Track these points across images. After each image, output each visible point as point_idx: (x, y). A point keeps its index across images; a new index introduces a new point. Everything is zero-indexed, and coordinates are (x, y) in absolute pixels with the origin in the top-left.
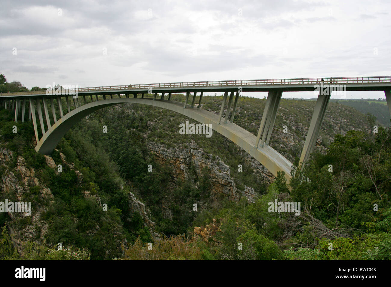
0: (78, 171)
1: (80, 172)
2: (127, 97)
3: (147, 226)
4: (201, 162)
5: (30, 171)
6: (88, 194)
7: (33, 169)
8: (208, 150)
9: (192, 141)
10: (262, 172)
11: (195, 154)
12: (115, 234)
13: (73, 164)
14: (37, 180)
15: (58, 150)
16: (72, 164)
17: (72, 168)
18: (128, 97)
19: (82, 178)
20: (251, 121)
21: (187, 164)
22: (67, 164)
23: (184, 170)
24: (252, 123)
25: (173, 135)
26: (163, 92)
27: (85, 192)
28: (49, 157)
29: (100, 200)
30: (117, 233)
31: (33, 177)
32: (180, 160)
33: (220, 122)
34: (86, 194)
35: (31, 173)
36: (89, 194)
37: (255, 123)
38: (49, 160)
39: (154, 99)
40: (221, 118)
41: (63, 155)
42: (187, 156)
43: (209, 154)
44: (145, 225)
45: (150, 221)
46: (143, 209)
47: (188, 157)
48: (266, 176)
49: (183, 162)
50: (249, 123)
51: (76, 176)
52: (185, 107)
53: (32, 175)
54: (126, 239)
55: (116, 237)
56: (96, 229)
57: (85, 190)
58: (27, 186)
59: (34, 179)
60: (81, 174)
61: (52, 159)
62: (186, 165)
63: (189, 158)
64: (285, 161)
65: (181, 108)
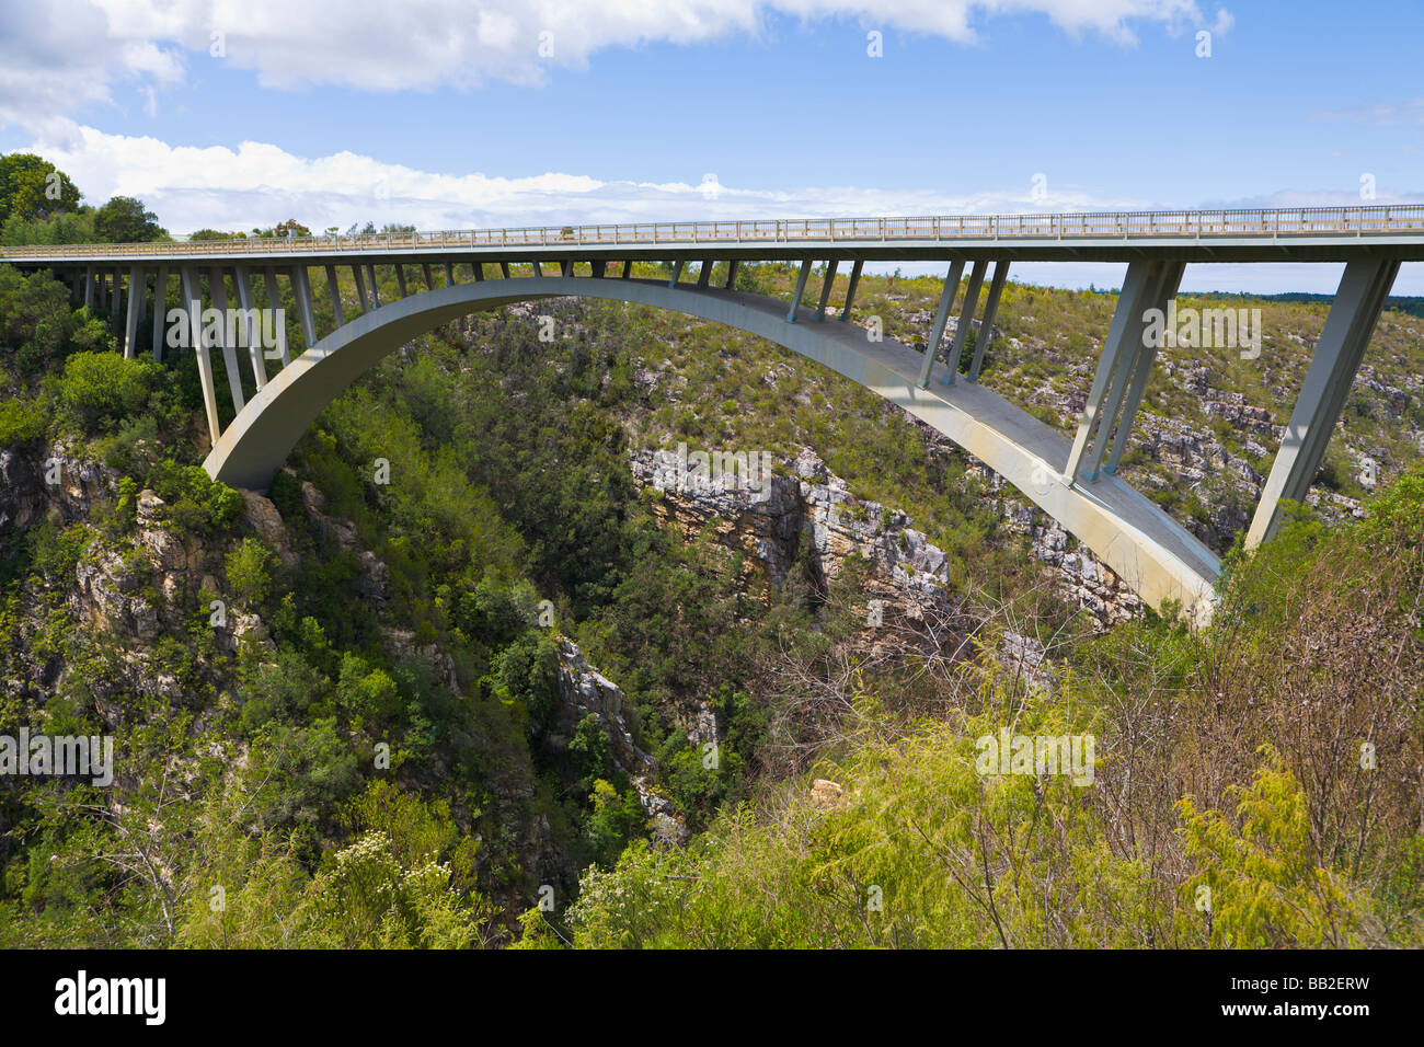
0: (370, 554)
1: (379, 558)
2: (567, 274)
3: (623, 769)
4: (837, 531)
5: (185, 549)
6: (406, 640)
7: (196, 543)
8: (865, 489)
9: (806, 451)
10: (1074, 580)
11: (817, 499)
12: (506, 798)
13: (351, 524)
14: (213, 584)
15: (293, 473)
16: (348, 527)
17: (346, 543)
18: (572, 275)
19: (384, 579)
20: (1036, 380)
21: (782, 539)
22: (330, 524)
23: (772, 560)
24: (1040, 385)
25: (732, 427)
26: (707, 256)
27: (396, 633)
28: (259, 498)
29: (449, 666)
30: (511, 793)
31: (198, 571)
32: (756, 521)
33: (927, 378)
34: (400, 641)
35: (187, 556)
36: (411, 640)
37: (1055, 388)
38: (258, 509)
39: (671, 285)
40: (932, 363)
41: (312, 490)
42: (782, 508)
43: (868, 503)
44: (618, 764)
45: (638, 749)
46: (614, 704)
47: (790, 512)
48: (1089, 595)
49: (769, 528)
50: (1026, 386)
51: (362, 572)
52: (790, 316)
53: (192, 565)
54: (545, 818)
55: (507, 809)
56: (434, 776)
57: (394, 627)
58: (171, 604)
59: (199, 581)
60: (381, 564)
61: (272, 505)
62: (780, 541)
63: (789, 516)
64: (1184, 542)
65: (776, 320)
